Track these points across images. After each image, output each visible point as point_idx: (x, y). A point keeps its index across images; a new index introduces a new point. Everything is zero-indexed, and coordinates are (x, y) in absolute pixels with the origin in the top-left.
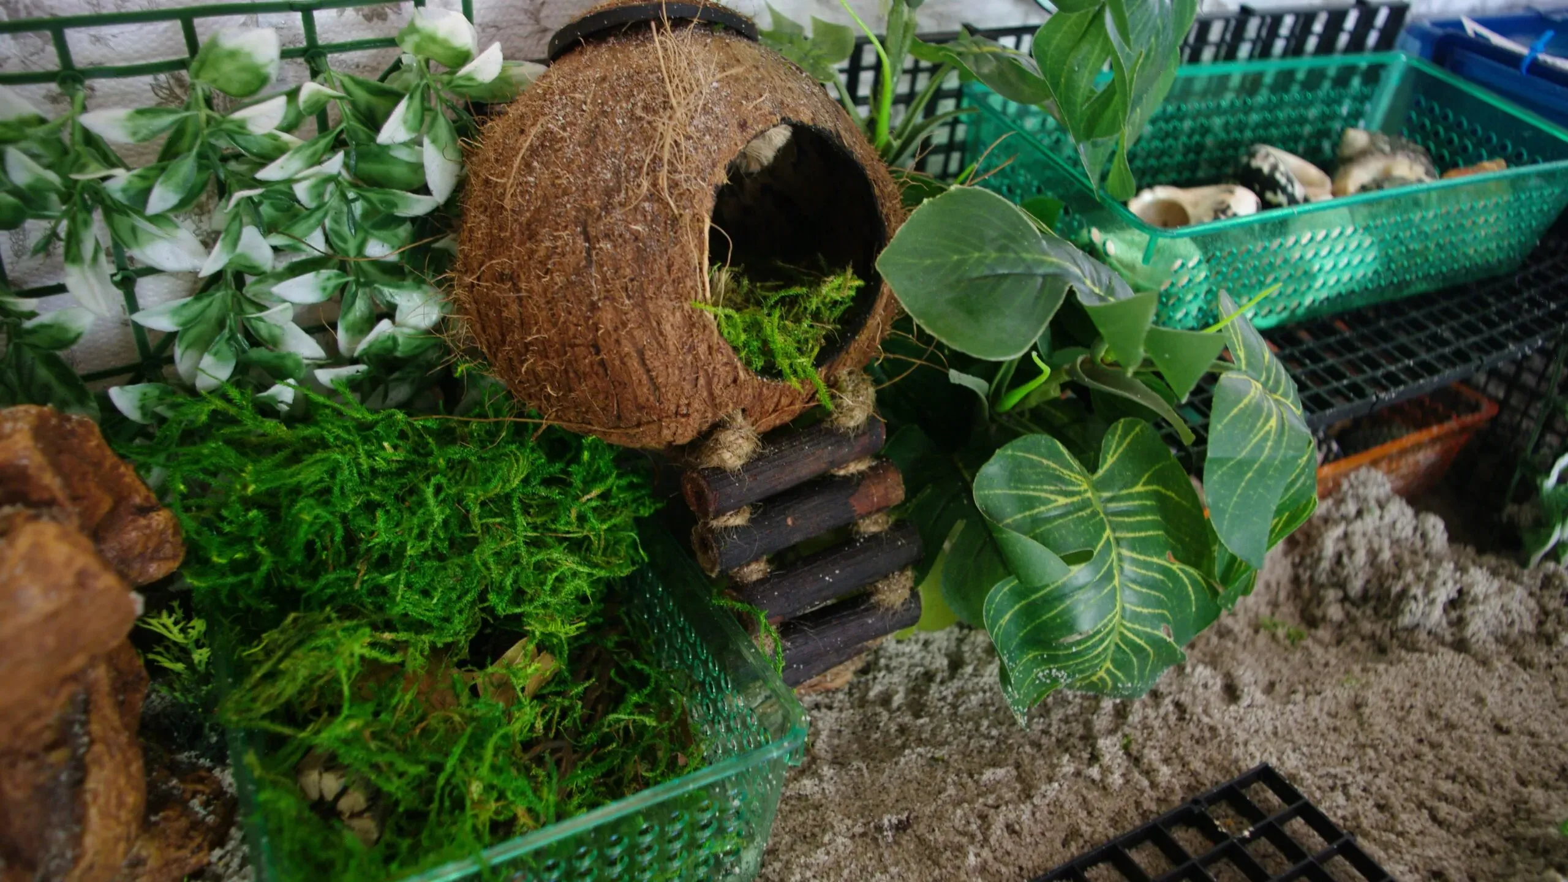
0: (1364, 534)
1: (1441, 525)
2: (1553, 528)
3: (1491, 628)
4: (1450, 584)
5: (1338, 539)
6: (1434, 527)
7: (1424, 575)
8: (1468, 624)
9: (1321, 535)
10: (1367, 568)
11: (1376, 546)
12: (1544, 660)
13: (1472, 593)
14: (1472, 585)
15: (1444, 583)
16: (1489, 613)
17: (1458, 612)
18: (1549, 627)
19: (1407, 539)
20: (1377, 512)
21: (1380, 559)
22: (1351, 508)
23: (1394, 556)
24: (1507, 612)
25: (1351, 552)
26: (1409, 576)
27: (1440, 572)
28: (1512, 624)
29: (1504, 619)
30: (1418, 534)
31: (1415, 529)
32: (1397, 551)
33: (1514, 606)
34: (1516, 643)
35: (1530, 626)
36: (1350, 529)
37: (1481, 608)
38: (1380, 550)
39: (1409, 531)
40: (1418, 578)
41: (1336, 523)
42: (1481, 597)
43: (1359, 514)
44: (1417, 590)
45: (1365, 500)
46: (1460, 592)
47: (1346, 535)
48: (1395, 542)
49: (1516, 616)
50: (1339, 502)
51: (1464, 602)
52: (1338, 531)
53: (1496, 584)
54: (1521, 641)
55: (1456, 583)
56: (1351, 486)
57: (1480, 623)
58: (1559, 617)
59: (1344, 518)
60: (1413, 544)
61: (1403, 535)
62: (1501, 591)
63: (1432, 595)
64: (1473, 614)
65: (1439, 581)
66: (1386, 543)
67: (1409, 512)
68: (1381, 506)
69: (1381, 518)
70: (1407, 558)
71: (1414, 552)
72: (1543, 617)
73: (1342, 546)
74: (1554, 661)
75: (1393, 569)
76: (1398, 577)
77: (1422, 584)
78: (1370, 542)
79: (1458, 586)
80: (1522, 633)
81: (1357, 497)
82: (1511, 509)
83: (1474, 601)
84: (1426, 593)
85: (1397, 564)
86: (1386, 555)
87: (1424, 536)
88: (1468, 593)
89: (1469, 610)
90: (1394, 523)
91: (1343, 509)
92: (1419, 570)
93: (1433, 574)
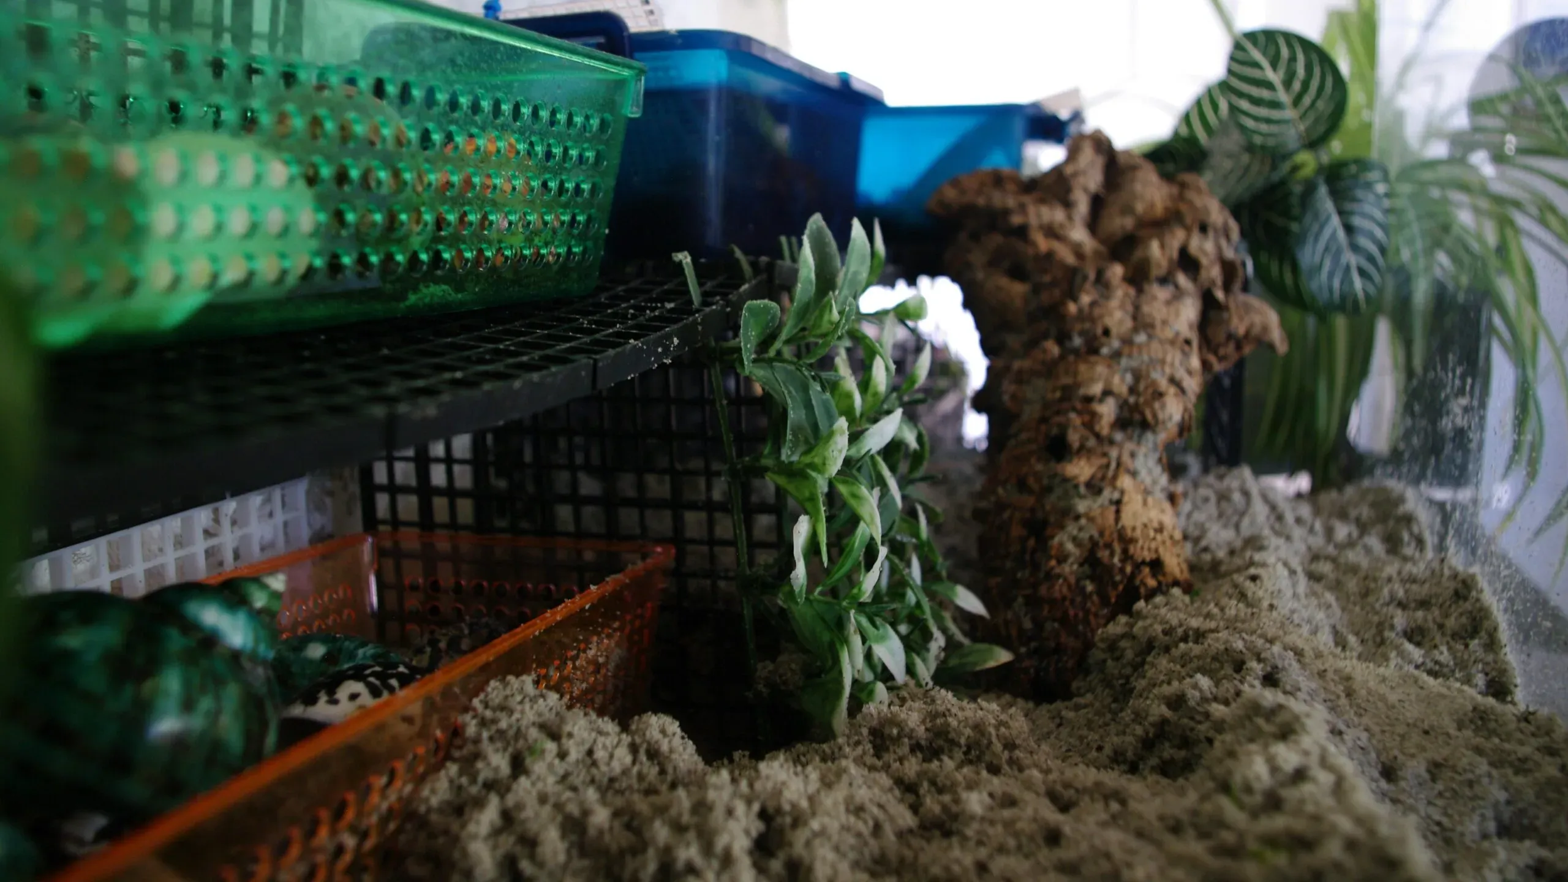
0: (543, 799)
1: (673, 727)
2: (837, 661)
3: (852, 855)
4: (740, 808)
5: (496, 833)
6: (663, 732)
7: (686, 818)
8: (810, 869)
9: (455, 840)
10: (578, 863)
11: (573, 809)
12: (968, 860)
13: (787, 807)
14: (778, 793)
15: (730, 812)
16: (834, 826)
17: (782, 855)
18: (932, 804)
19: (625, 772)
20: (551, 747)
21: (592, 832)
22: (498, 761)
23: (616, 814)
24: (858, 810)
25: (530, 843)
26: (661, 832)
27: (711, 795)
28: (877, 829)
29: (861, 826)
30: (643, 757)
31: (634, 749)
32: (619, 802)
33: (863, 794)
34: (902, 860)
35: (907, 819)
36: (510, 800)
37: (815, 825)
38: (586, 813)
39: (623, 756)
40: (679, 828)
41: (479, 803)
42: (804, 804)
43: (518, 766)
44: (689, 852)
45: (519, 734)
46: (764, 815)
47: (508, 817)
48: (609, 787)
49: (875, 810)
50: (469, 763)
51: (781, 831)
52: (488, 817)
53: (814, 775)
54: (908, 854)
55: (749, 802)
56: (483, 723)
57: (831, 856)
58: (933, 783)
59: (490, 786)
60: (641, 777)
61: (617, 767)
62: (827, 784)
63: (721, 842)
64: (808, 844)
65: (719, 813)
66: (591, 795)
67: (610, 726)
68: (555, 735)
69: (562, 755)
70: (642, 805)
71: (651, 791)
72: (911, 798)
73: (507, 842)
74: (983, 853)
75: (625, 839)
76: (639, 847)
77: (691, 835)
78: (558, 807)
79: (756, 807)
80: (900, 835)
81: (500, 735)
82: (764, 669)
83: (798, 820)
84: (707, 849)
85: (628, 826)
86: (601, 816)
87: (653, 754)
88: (779, 811)
89: (799, 838)
90: (590, 753)
91: (484, 774)
92: (673, 812)
93: (701, 807)
